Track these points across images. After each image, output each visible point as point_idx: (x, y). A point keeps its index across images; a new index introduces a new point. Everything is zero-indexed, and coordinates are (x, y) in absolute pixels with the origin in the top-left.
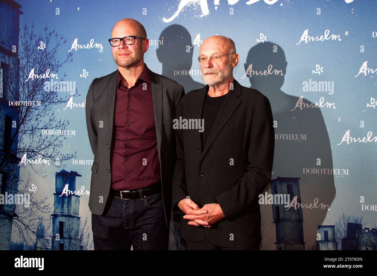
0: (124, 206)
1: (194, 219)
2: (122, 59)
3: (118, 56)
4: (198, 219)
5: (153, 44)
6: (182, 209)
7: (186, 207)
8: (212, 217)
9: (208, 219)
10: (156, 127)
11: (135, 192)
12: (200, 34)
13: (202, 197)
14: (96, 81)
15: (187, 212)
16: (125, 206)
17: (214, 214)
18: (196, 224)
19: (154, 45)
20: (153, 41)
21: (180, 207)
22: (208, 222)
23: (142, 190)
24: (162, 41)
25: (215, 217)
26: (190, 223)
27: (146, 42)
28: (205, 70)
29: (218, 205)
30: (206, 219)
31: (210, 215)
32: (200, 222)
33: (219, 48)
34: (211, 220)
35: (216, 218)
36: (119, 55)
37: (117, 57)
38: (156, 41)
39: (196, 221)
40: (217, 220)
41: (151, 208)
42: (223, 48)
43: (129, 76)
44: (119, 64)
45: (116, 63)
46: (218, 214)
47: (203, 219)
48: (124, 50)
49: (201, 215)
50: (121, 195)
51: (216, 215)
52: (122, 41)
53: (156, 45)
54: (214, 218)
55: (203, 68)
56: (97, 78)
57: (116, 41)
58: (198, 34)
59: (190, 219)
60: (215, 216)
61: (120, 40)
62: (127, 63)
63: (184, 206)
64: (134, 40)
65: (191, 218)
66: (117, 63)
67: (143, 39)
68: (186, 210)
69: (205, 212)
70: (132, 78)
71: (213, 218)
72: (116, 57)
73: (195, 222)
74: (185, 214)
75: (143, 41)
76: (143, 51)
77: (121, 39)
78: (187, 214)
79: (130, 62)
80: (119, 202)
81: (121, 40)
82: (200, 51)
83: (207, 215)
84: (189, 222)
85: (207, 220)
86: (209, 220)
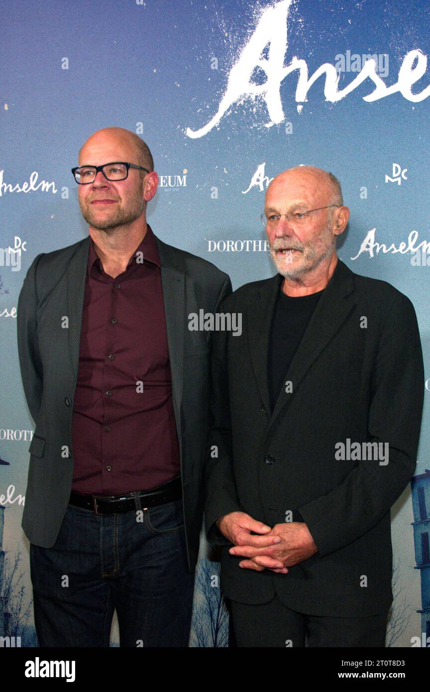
0: (102, 529)
1: (253, 556)
2: (99, 212)
3: (91, 206)
4: (262, 554)
5: (164, 184)
6: (227, 534)
7: (235, 530)
8: (290, 550)
9: (283, 556)
10: (172, 360)
11: (125, 498)
12: (264, 163)
13: (270, 509)
14: (42, 261)
15: (238, 540)
16: (104, 530)
17: (295, 545)
18: (256, 566)
19: (166, 186)
20: (164, 178)
21: (223, 529)
22: (282, 562)
23: (140, 495)
24: (185, 177)
25: (296, 551)
26: (244, 564)
27: (150, 178)
28: (275, 242)
29: (304, 524)
30: (277, 555)
31: (287, 547)
32: (266, 561)
33: (305, 195)
34: (288, 558)
35: (299, 553)
36: (92, 203)
37: (88, 207)
38: (170, 177)
39: (258, 559)
40: (300, 557)
41: (158, 535)
42: (313, 195)
43: (113, 250)
44: (93, 223)
45: (85, 221)
46: (304, 543)
47: (271, 556)
48: (104, 192)
49: (268, 546)
50: (96, 506)
51: (300, 546)
52: (100, 173)
53: (170, 187)
54: (296, 553)
55: (273, 236)
56: (44, 254)
57: (88, 173)
58: (261, 164)
59: (244, 555)
60: (297, 549)
61: (95, 170)
62: (109, 221)
63: (233, 528)
64: (126, 171)
65: (246, 553)
66: (87, 221)
67: (146, 172)
68: (235, 537)
69: (277, 539)
70: (119, 254)
71: (293, 552)
72: (86, 207)
73: (254, 562)
74: (233, 545)
75: (145, 176)
76: (145, 197)
77: (99, 169)
78: (238, 545)
79: (114, 219)
80: (91, 521)
81: (97, 172)
82: (266, 202)
83: (281, 547)
84: (240, 561)
85: (279, 558)
86: (285, 558)
